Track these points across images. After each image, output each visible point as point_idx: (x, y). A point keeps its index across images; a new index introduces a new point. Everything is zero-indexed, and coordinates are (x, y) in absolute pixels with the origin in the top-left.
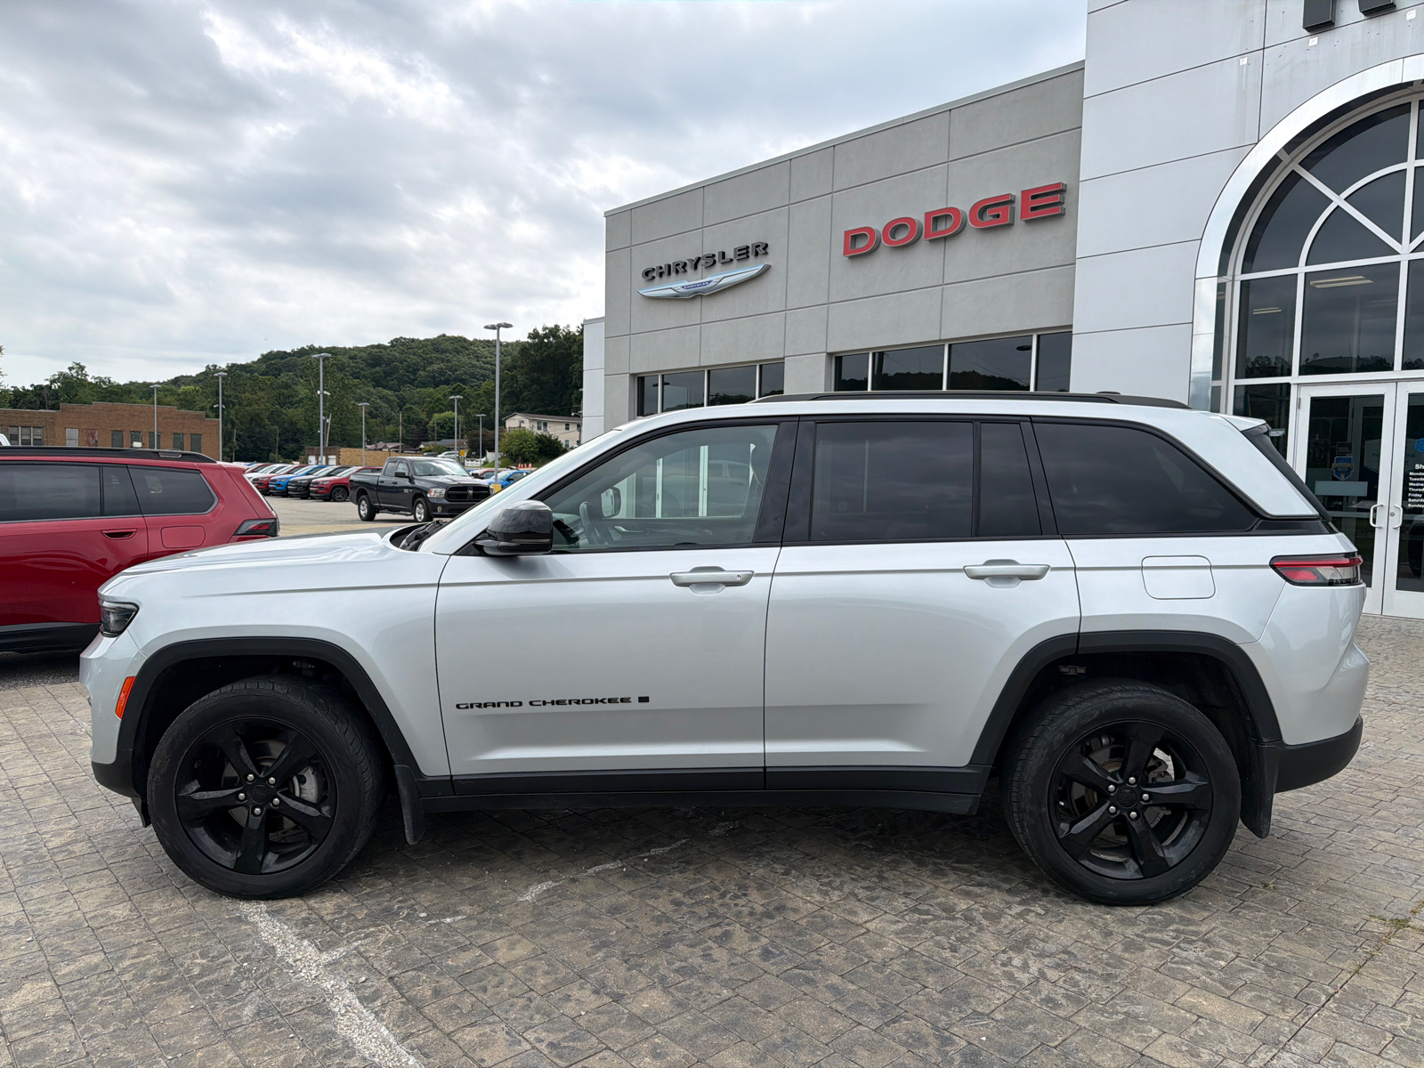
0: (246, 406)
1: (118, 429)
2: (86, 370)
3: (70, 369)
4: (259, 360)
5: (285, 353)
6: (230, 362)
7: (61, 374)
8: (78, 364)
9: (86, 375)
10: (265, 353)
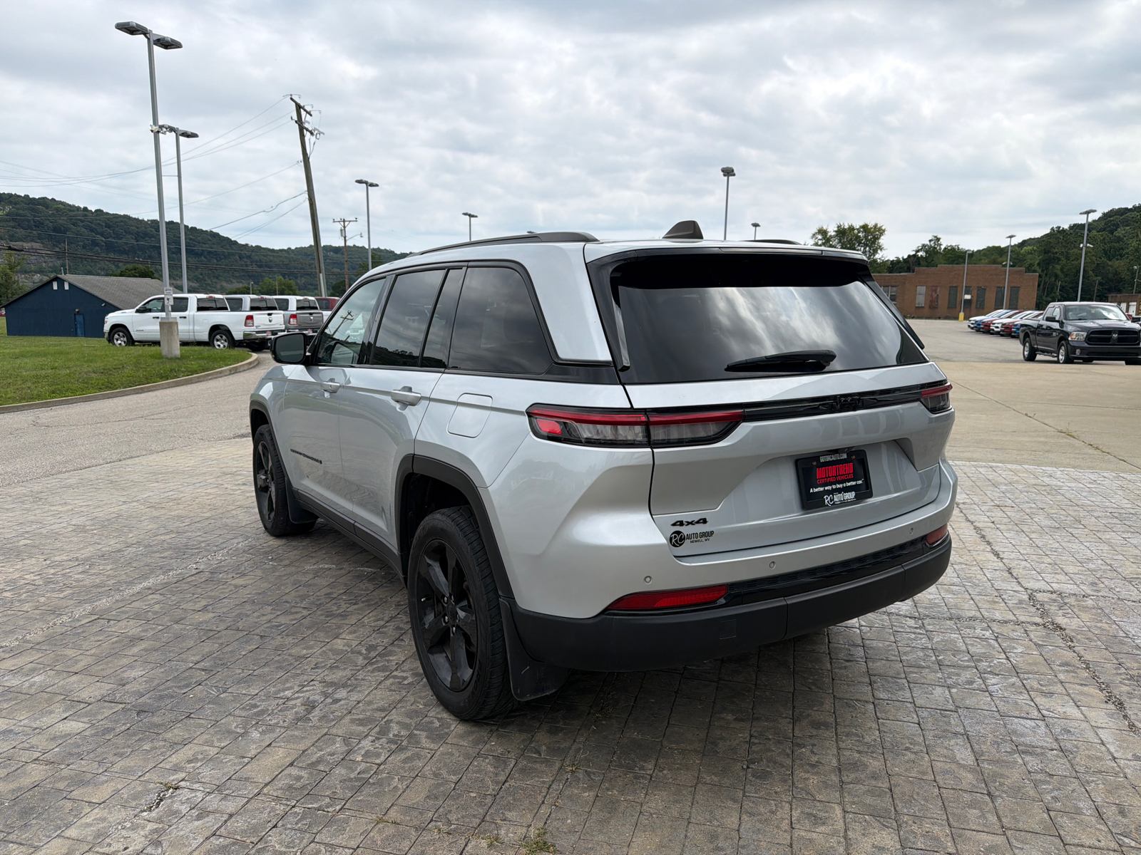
0: (1073, 261)
1: (955, 285)
2: (941, 240)
3: (930, 241)
4: (1100, 218)
5: (1126, 209)
6: (1072, 223)
7: (924, 246)
8: (936, 237)
9: (941, 245)
10: (1106, 211)
